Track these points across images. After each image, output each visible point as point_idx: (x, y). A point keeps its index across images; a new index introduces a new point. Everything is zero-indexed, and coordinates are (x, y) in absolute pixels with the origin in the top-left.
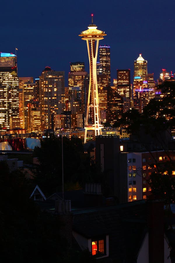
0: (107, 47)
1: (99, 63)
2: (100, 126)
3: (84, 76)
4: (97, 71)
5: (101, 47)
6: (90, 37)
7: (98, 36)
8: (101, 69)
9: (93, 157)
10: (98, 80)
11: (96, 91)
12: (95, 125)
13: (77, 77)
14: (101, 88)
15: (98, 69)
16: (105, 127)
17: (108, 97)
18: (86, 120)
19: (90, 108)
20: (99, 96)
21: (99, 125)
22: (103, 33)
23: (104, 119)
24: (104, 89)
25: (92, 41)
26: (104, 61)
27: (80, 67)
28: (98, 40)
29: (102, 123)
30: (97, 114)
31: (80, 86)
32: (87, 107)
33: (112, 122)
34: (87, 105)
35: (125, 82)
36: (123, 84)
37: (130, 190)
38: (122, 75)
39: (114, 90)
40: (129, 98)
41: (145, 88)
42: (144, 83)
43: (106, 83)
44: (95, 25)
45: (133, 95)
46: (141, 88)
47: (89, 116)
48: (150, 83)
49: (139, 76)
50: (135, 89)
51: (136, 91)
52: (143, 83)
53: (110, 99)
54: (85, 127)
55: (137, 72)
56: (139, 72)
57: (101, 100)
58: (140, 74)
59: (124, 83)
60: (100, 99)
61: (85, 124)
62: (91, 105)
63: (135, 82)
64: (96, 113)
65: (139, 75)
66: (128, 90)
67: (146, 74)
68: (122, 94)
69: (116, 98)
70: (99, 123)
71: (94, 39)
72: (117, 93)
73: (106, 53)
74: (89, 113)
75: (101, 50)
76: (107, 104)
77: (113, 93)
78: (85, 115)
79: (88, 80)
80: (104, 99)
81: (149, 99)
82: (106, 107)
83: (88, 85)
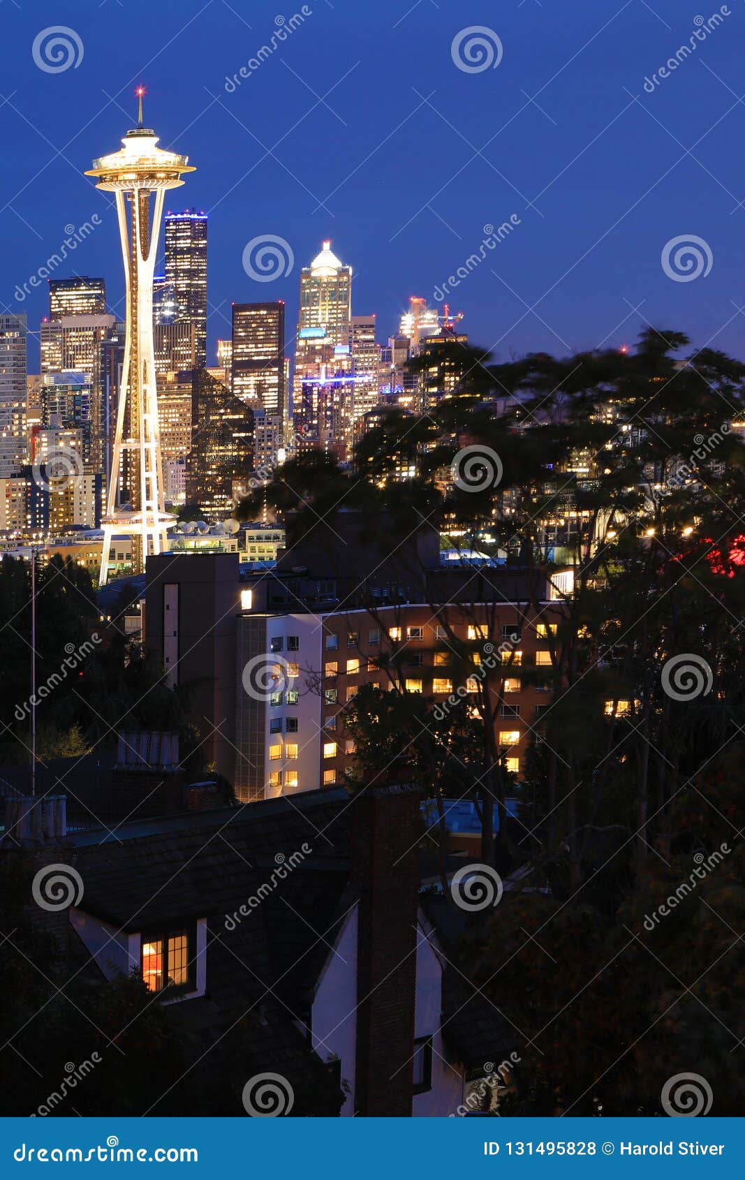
0: (195, 216)
1: (161, 281)
2: (162, 520)
3: (103, 332)
4: (154, 309)
5: (173, 216)
6: (130, 181)
7: (162, 175)
8: (170, 304)
9: (137, 633)
10: (158, 346)
11: (151, 387)
12: (143, 515)
13: (73, 334)
14: (171, 376)
15: (158, 305)
16: (183, 523)
17: (195, 408)
18: (106, 499)
19: (125, 451)
20: (160, 407)
21: (157, 514)
22: (181, 163)
23: (176, 492)
24: (181, 377)
25: (136, 193)
26: (184, 271)
27: (89, 297)
28: (160, 189)
29: (169, 508)
30: (151, 474)
31: (87, 370)
32: (111, 449)
33: (208, 503)
34: (112, 441)
35: (265, 349)
36: (255, 358)
37: (274, 751)
38: (254, 325)
39: (219, 384)
40: (278, 411)
41: (341, 373)
42: (336, 351)
43: (189, 356)
44: (152, 132)
45: (291, 399)
46: (323, 371)
47: (121, 484)
48: (362, 353)
49: (318, 325)
50: (301, 377)
51: (304, 384)
52: (332, 355)
53: (202, 415)
54: (104, 523)
55: (310, 310)
56: (320, 312)
57: (167, 422)
58: (324, 319)
59: (258, 354)
60: (164, 418)
61: (103, 513)
62: (128, 440)
63: (303, 349)
64: (146, 471)
65: (317, 323)
66: (274, 380)
67: (345, 319)
68: (250, 396)
69: (225, 414)
70: (159, 508)
71: (146, 185)
72: (232, 395)
73: (189, 241)
74: (121, 470)
75: (171, 227)
76: (190, 436)
77: (215, 393)
78: (105, 481)
79: (120, 348)
80: (178, 415)
81: (355, 415)
82: (188, 448)
83: (119, 365)
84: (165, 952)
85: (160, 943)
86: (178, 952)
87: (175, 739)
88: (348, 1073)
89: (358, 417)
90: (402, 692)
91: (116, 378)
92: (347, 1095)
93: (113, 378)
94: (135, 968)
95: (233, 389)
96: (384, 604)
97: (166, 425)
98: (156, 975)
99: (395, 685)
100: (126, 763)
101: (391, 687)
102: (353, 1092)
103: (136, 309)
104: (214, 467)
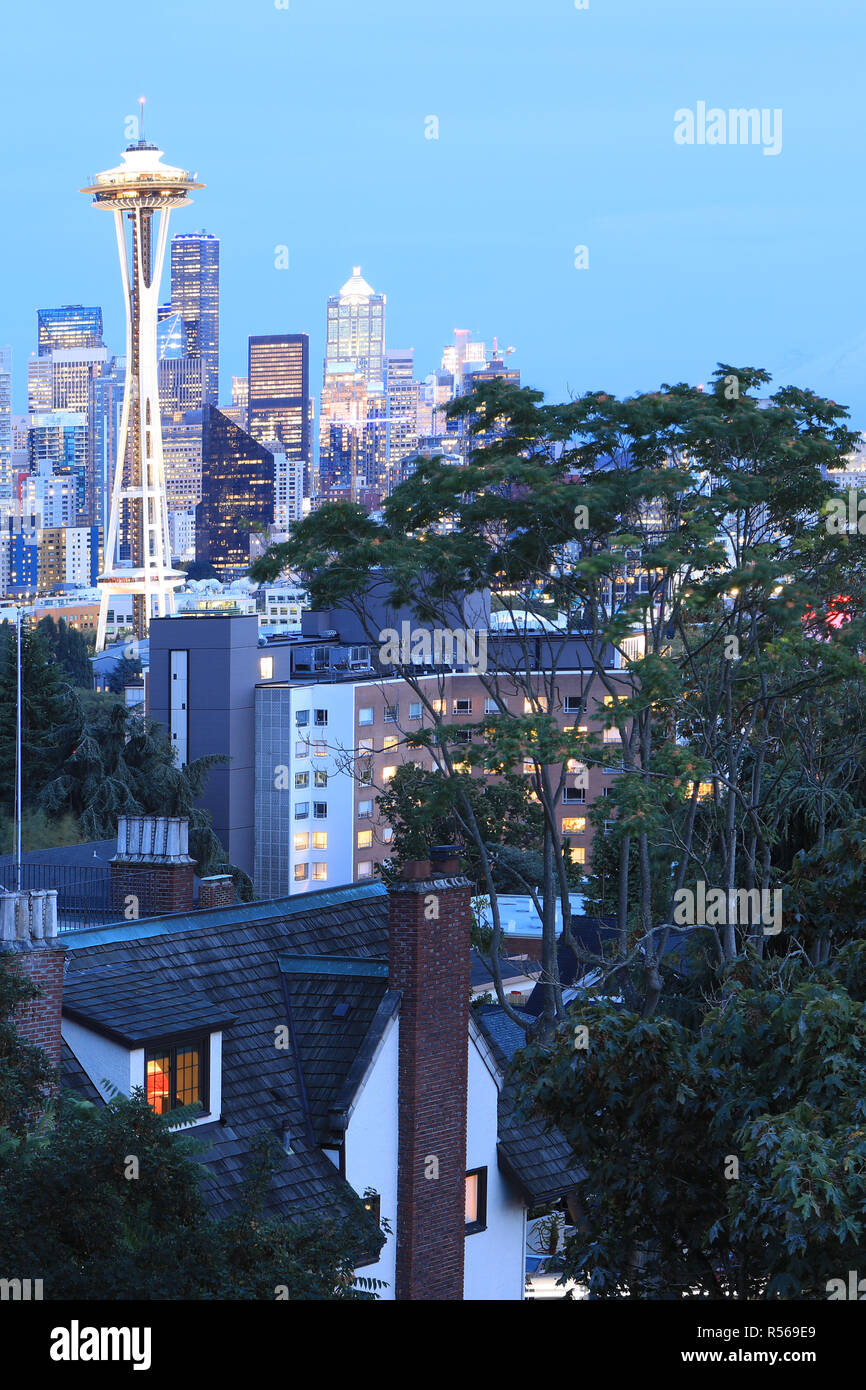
0: (206, 238)
1: (167, 310)
2: (168, 578)
3: (99, 367)
4: (159, 342)
5: (180, 239)
6: (131, 199)
7: (168, 193)
8: (177, 336)
9: (139, 705)
10: (162, 383)
11: (156, 429)
12: (146, 572)
13: (66, 369)
14: (177, 417)
15: (163, 337)
16: (192, 582)
17: (206, 452)
19: (125, 501)
20: (165, 451)
21: (162, 572)
22: (189, 180)
23: (184, 547)
24: (188, 419)
26: (193, 300)
27: (83, 328)
28: (166, 208)
29: (176, 565)
30: (155, 526)
31: (81, 409)
32: (109, 498)
33: (221, 559)
34: (110, 489)
35: (286, 387)
36: (275, 396)
37: (300, 840)
38: (273, 360)
39: (234, 425)
41: (374, 413)
42: (368, 389)
43: (198, 394)
44: (157, 145)
46: (354, 411)
47: (121, 537)
48: (398, 390)
49: (347, 360)
50: (328, 417)
51: (332, 425)
52: (364, 392)
53: (214, 460)
54: (101, 581)
55: (338, 343)
56: (349, 345)
57: (173, 468)
58: (354, 352)
59: (279, 391)
60: (170, 463)
61: (100, 570)
62: (128, 489)
63: (329, 386)
64: (150, 523)
65: (346, 357)
66: (297, 420)
67: (378, 353)
68: (270, 439)
69: (241, 459)
70: (165, 565)
71: (149, 203)
72: (249, 437)
73: (199, 266)
74: (121, 521)
75: (178, 251)
76: (200, 484)
77: (228, 435)
78: (102, 533)
79: (119, 385)
80: (186, 460)
81: (391, 459)
82: (198, 497)
83: (119, 404)
84: (172, 1071)
85: (167, 1060)
86: (188, 1071)
87: (185, 826)
88: (388, 1210)
89: (395, 463)
90: (448, 774)
91: (115, 418)
92: (387, 1235)
93: (111, 419)
94: (137, 1089)
95: (250, 431)
96: (426, 673)
97: (173, 472)
98: (162, 1097)
99: (439, 764)
100: (127, 853)
101: (435, 768)
102: (395, 1232)
103: (137, 341)
104: (228, 518)
